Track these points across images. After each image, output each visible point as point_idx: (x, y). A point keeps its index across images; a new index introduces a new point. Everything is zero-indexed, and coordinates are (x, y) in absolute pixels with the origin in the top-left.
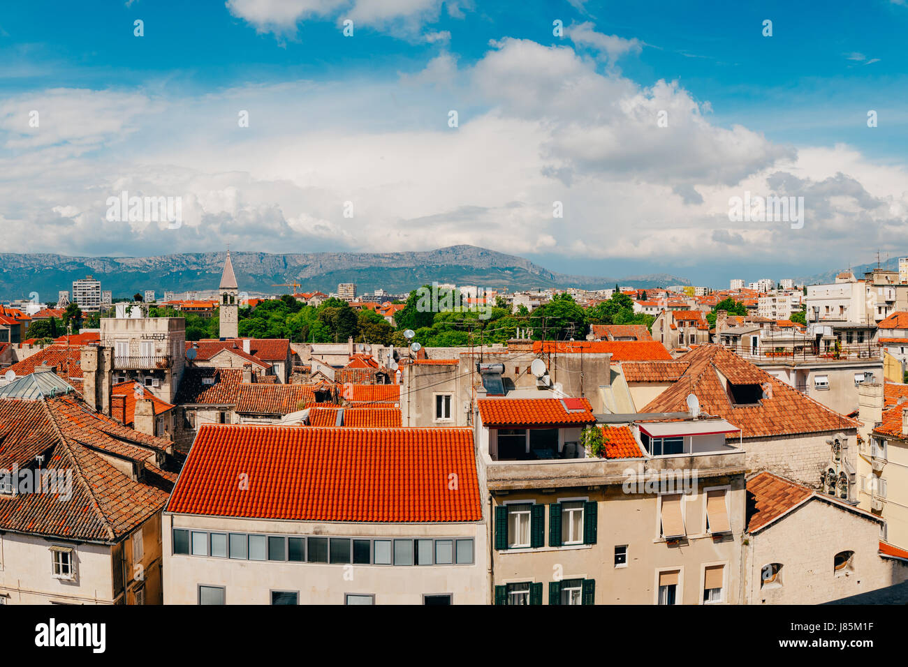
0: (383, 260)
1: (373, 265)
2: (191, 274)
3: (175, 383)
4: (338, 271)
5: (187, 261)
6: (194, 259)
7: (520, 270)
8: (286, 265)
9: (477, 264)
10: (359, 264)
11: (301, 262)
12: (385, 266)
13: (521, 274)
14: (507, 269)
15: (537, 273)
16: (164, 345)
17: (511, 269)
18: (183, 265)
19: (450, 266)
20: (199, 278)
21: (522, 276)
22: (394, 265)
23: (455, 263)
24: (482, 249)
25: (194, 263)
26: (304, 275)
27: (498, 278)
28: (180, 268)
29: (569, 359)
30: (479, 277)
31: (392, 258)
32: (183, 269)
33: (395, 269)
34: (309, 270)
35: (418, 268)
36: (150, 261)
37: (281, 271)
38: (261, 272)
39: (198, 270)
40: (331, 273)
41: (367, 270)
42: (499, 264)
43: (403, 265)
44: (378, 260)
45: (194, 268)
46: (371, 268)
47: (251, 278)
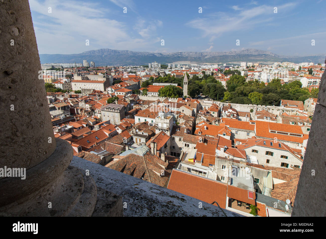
0: (227, 54)
1: (224, 55)
2: (179, 57)
3: (171, 131)
4: (215, 56)
5: (178, 54)
6: (180, 54)
7: (267, 55)
8: (202, 55)
9: (254, 54)
10: (220, 55)
11: (206, 54)
12: (227, 55)
13: (268, 56)
14: (263, 55)
15: (273, 55)
16: (168, 125)
17: (264, 55)
18: (177, 55)
19: (246, 54)
20: (181, 58)
21: (268, 57)
22: (230, 55)
23: (247, 54)
24: (256, 49)
25: (180, 55)
26: (206, 58)
27: (260, 57)
28: (176, 56)
29: (256, 169)
30: (254, 57)
31: (229, 53)
32: (177, 56)
33: (230, 56)
34: (208, 56)
35: (236, 55)
36: (170, 54)
37: (201, 56)
38: (196, 57)
39: (181, 56)
40: (213, 57)
41: (222, 56)
42: (261, 53)
43: (232, 55)
44: (226, 53)
45: (180, 56)
46: (224, 56)
47: (193, 58)
